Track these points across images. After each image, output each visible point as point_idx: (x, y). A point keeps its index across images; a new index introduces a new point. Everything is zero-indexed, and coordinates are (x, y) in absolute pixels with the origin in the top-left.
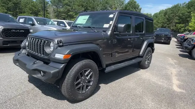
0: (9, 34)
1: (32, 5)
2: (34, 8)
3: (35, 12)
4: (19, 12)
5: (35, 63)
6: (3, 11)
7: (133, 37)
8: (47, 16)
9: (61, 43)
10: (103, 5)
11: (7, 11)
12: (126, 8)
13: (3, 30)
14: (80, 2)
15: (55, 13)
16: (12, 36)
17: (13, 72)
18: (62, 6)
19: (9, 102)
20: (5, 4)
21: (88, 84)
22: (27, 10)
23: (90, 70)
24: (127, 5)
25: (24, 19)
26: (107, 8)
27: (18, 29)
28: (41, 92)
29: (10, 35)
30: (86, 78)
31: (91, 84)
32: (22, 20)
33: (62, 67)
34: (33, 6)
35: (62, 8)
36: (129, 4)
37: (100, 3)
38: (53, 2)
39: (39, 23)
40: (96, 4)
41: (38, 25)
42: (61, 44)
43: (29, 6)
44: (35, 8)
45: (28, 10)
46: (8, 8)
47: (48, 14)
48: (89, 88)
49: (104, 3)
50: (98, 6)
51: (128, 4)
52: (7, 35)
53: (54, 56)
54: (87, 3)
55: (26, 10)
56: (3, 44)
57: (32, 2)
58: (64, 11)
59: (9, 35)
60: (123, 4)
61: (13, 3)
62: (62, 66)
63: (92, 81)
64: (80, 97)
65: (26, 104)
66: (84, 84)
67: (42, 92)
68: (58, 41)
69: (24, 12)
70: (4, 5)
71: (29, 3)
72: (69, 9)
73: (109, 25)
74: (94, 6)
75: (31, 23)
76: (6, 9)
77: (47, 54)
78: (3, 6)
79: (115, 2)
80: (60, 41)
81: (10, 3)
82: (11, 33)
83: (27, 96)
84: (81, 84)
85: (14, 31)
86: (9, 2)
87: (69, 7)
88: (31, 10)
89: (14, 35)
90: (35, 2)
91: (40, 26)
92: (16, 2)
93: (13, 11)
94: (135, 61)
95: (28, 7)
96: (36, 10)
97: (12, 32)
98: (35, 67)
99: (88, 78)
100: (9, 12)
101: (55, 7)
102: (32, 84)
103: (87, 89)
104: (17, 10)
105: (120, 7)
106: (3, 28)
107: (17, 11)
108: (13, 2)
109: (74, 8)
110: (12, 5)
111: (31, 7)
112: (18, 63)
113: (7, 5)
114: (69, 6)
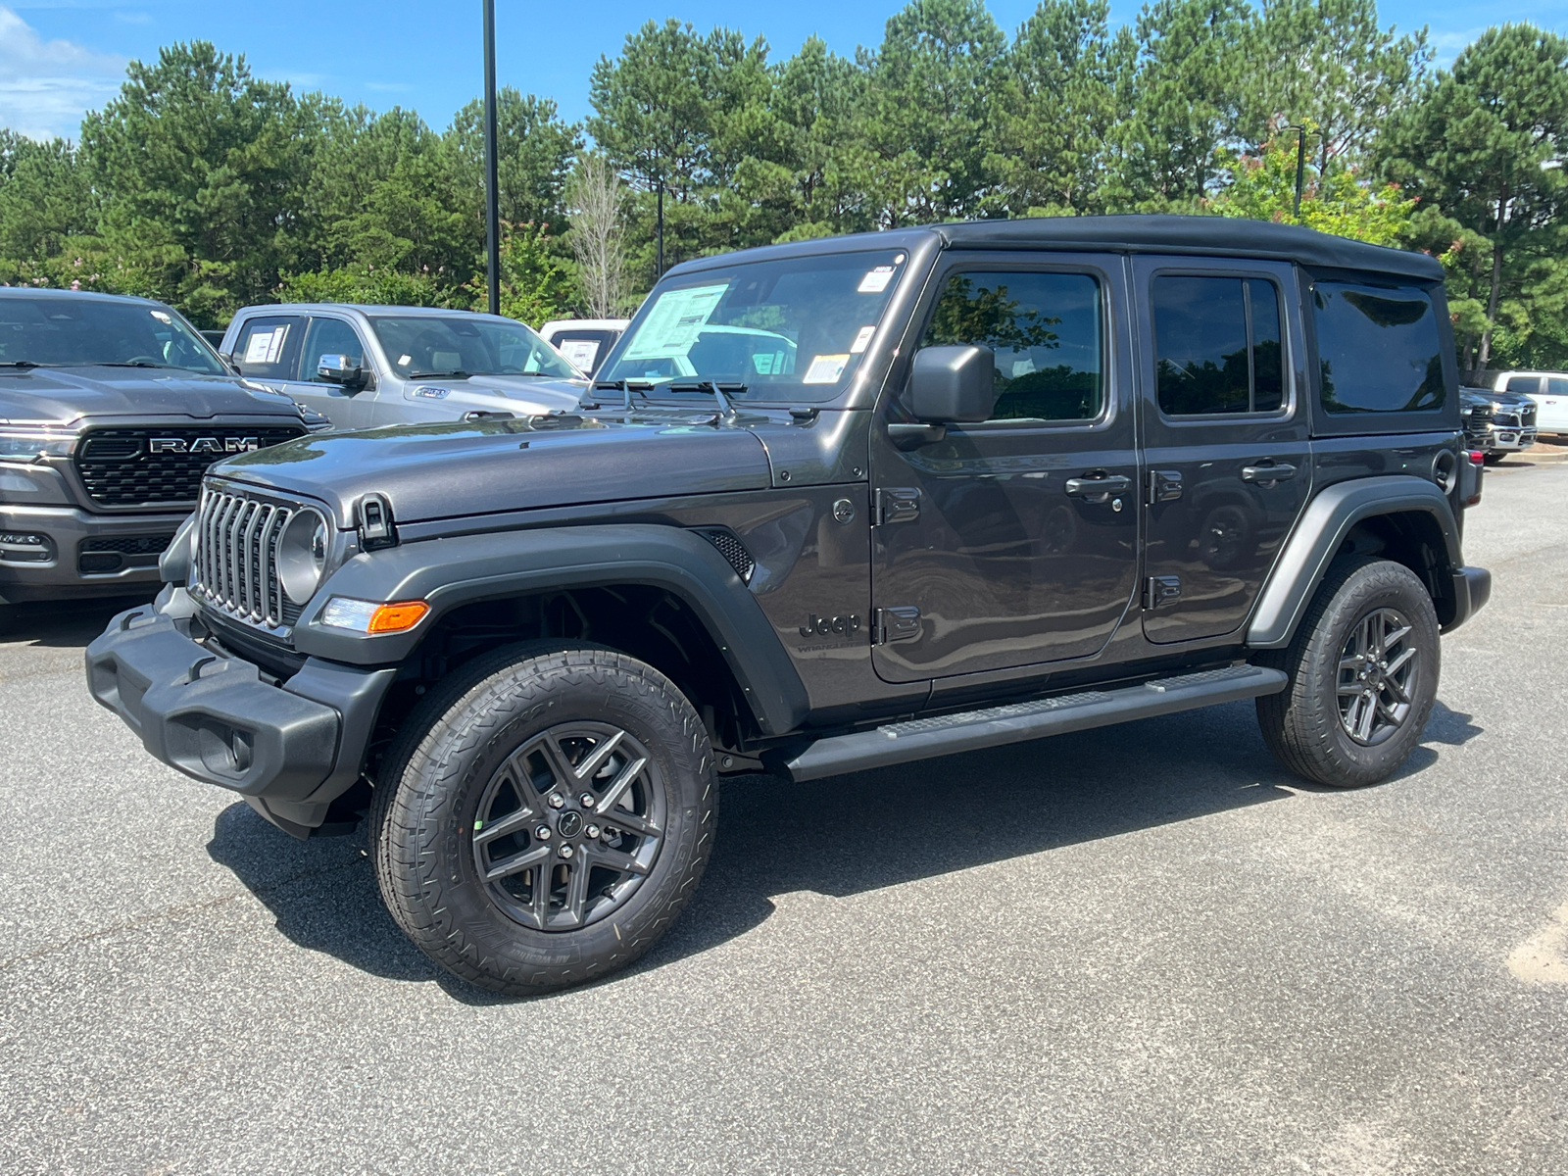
0: (128, 473)
1: (416, 180)
2: (430, 207)
3: (442, 243)
4: (293, 259)
5: (203, 672)
6: (149, 254)
7: (1135, 457)
8: (561, 276)
9: (373, 518)
10: (1153, 113)
11: (189, 250)
12: (1437, 127)
13: (81, 442)
14: (902, 103)
15: (641, 241)
16: (155, 487)
17: (117, 787)
18: (716, 167)
19: (33, 968)
20: (173, 184)
21: (612, 858)
22: (366, 227)
23: (622, 743)
24: (1449, 94)
25: (279, 331)
26: (1205, 143)
27: (205, 431)
28: (273, 920)
29: (142, 480)
30: (588, 801)
31: (643, 857)
32: (264, 347)
33: (359, 693)
34: (425, 185)
35: (710, 183)
36: (1470, 87)
37: (1128, 96)
38: (619, 135)
39: (405, 360)
40: (1084, 111)
41: (400, 383)
42: (378, 529)
43: (391, 194)
44: (446, 203)
45: (373, 231)
46: (194, 220)
47: (573, 256)
48: (622, 890)
49: (1168, 93)
50: (1101, 133)
51: (1461, 79)
52: (114, 481)
53: (320, 616)
54: (974, 113)
55: (360, 228)
56: (84, 566)
57: (417, 151)
58: (727, 215)
59: (128, 488)
60: (1398, 80)
61: (245, 176)
62: (363, 686)
63: (653, 834)
64: (530, 953)
65: (139, 988)
66: (567, 852)
67: (279, 925)
68: (356, 510)
69: (340, 249)
70: (161, 204)
71: (392, 160)
72: (784, 187)
73: (842, 360)
74: (1058, 141)
75: (340, 363)
76: (181, 239)
77: (290, 610)
78: (155, 209)
79: (1294, 75)
80: (369, 505)
81: (210, 177)
82: (140, 466)
83: (160, 943)
84: (545, 850)
85: (171, 444)
86: (204, 165)
87: (785, 173)
88: (403, 233)
89: (168, 480)
90: (441, 150)
91: (416, 388)
92: (270, 163)
93: (237, 255)
94: (1177, 695)
95: (377, 196)
96: (450, 230)
97: (156, 457)
98: (196, 697)
99: (601, 808)
100: (207, 265)
101: (639, 185)
102: (229, 871)
103: (604, 904)
104: (279, 240)
105: (1365, 126)
106: (85, 425)
107: (275, 252)
108: (241, 165)
109: (831, 177)
110: (237, 196)
111: (404, 195)
112: (115, 691)
113: (192, 196)
114: (786, 157)
